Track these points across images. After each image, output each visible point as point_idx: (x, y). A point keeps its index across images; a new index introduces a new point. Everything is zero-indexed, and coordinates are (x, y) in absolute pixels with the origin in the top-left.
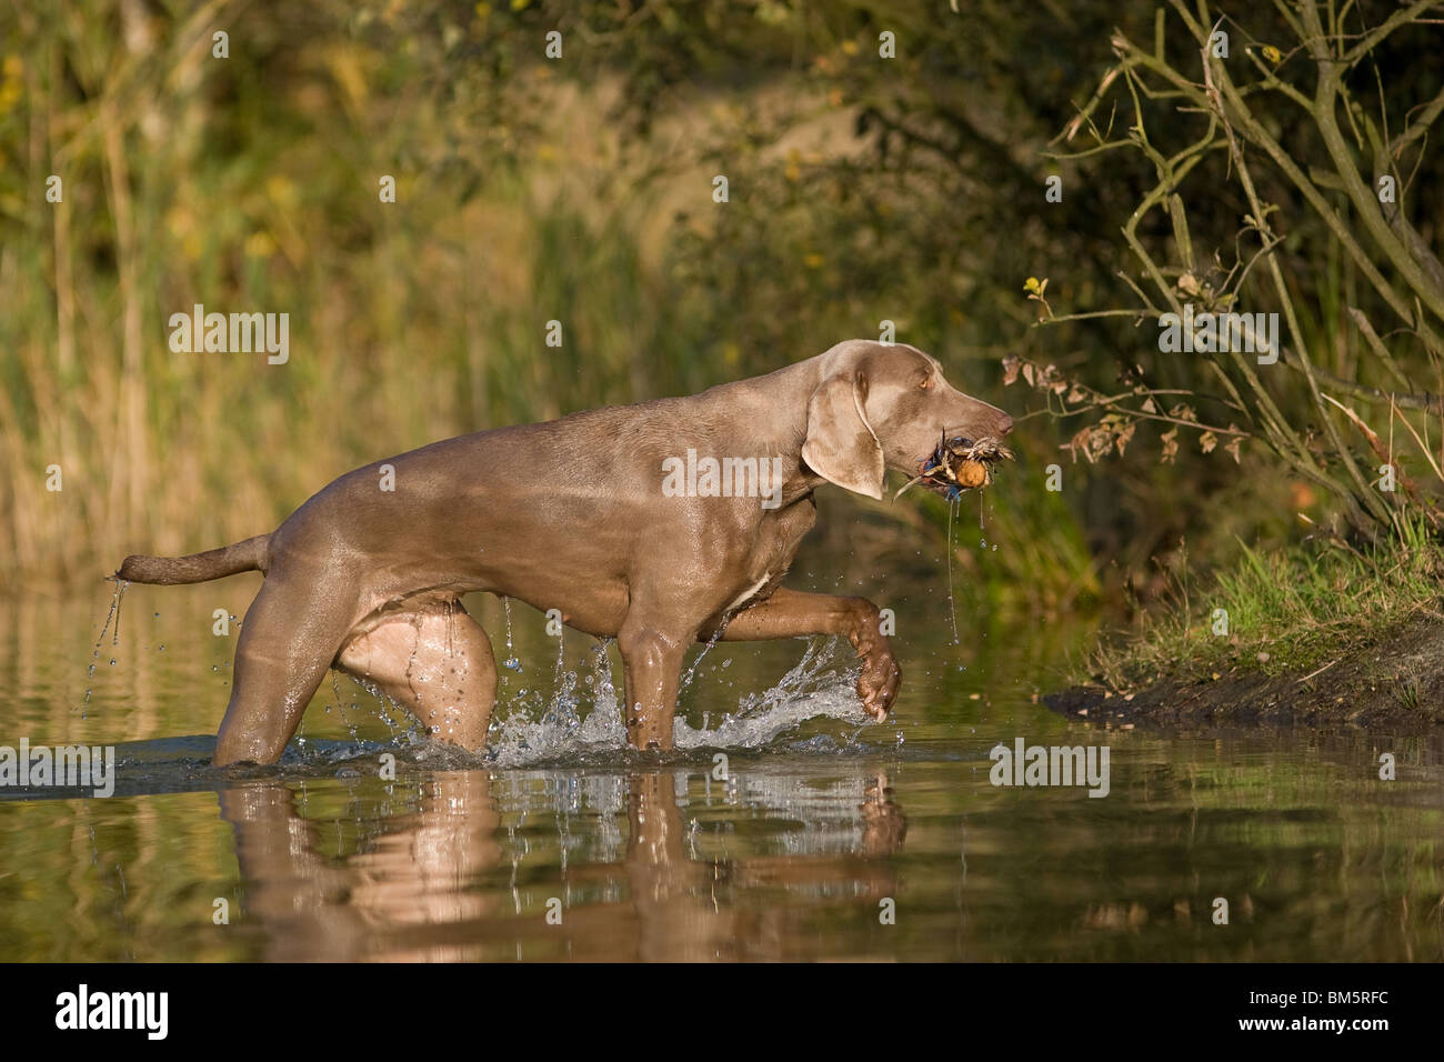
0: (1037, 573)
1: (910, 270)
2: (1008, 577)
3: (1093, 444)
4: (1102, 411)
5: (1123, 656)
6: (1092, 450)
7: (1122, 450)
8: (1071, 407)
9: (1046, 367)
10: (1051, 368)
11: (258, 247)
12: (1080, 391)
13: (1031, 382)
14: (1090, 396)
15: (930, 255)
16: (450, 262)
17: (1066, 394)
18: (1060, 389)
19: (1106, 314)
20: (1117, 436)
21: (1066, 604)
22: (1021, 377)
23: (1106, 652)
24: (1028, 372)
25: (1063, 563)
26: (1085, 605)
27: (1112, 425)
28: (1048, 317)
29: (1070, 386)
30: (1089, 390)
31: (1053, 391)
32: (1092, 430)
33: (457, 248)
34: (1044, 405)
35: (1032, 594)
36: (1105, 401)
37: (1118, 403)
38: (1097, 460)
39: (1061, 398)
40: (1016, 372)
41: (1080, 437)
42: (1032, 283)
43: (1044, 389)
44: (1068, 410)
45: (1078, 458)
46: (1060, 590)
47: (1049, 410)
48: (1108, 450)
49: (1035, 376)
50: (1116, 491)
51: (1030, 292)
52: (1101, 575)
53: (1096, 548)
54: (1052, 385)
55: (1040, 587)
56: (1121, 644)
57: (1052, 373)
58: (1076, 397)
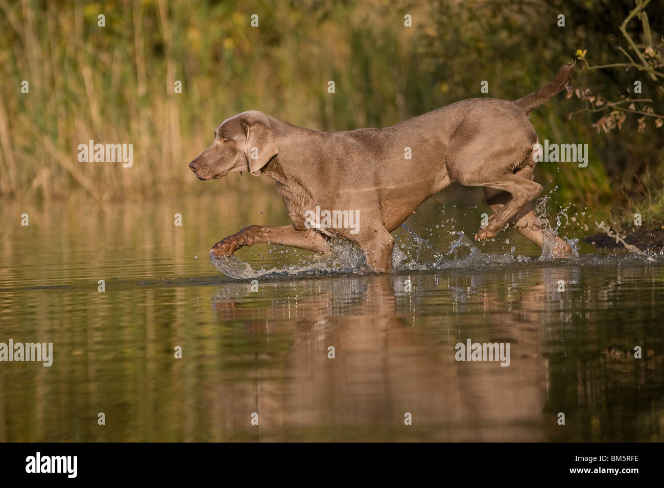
0: (583, 184)
1: (524, 49)
2: (570, 187)
3: (606, 125)
4: (611, 109)
5: (621, 219)
6: (606, 126)
7: (620, 127)
8: (597, 108)
9: (586, 89)
10: (588, 90)
11: (228, 44)
12: (601, 100)
13: (579, 96)
14: (606, 103)
15: (533, 42)
16: (315, 50)
17: (595, 102)
18: (592, 100)
19: (612, 65)
20: (617, 121)
21: (596, 198)
22: (575, 95)
23: (613, 217)
24: (578, 92)
25: (595, 180)
26: (605, 199)
27: (615, 115)
28: (587, 67)
29: (596, 98)
30: (605, 100)
31: (589, 101)
32: (607, 118)
33: (319, 43)
34: (585, 107)
35: (579, 194)
36: (612, 104)
37: (619, 105)
38: (609, 131)
39: (593, 104)
40: (572, 92)
41: (601, 121)
42: (579, 52)
43: (585, 100)
44: (596, 109)
45: (601, 131)
46: (593, 192)
47: (587, 109)
48: (614, 127)
49: (581, 93)
50: (618, 147)
51: (579, 56)
52: (611, 185)
53: (610, 174)
54: (589, 98)
55: (584, 191)
56: (620, 214)
57: (588, 92)
58: (599, 103)
